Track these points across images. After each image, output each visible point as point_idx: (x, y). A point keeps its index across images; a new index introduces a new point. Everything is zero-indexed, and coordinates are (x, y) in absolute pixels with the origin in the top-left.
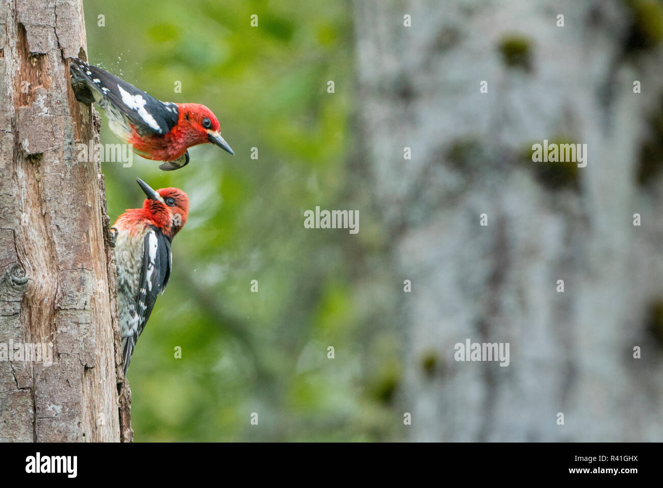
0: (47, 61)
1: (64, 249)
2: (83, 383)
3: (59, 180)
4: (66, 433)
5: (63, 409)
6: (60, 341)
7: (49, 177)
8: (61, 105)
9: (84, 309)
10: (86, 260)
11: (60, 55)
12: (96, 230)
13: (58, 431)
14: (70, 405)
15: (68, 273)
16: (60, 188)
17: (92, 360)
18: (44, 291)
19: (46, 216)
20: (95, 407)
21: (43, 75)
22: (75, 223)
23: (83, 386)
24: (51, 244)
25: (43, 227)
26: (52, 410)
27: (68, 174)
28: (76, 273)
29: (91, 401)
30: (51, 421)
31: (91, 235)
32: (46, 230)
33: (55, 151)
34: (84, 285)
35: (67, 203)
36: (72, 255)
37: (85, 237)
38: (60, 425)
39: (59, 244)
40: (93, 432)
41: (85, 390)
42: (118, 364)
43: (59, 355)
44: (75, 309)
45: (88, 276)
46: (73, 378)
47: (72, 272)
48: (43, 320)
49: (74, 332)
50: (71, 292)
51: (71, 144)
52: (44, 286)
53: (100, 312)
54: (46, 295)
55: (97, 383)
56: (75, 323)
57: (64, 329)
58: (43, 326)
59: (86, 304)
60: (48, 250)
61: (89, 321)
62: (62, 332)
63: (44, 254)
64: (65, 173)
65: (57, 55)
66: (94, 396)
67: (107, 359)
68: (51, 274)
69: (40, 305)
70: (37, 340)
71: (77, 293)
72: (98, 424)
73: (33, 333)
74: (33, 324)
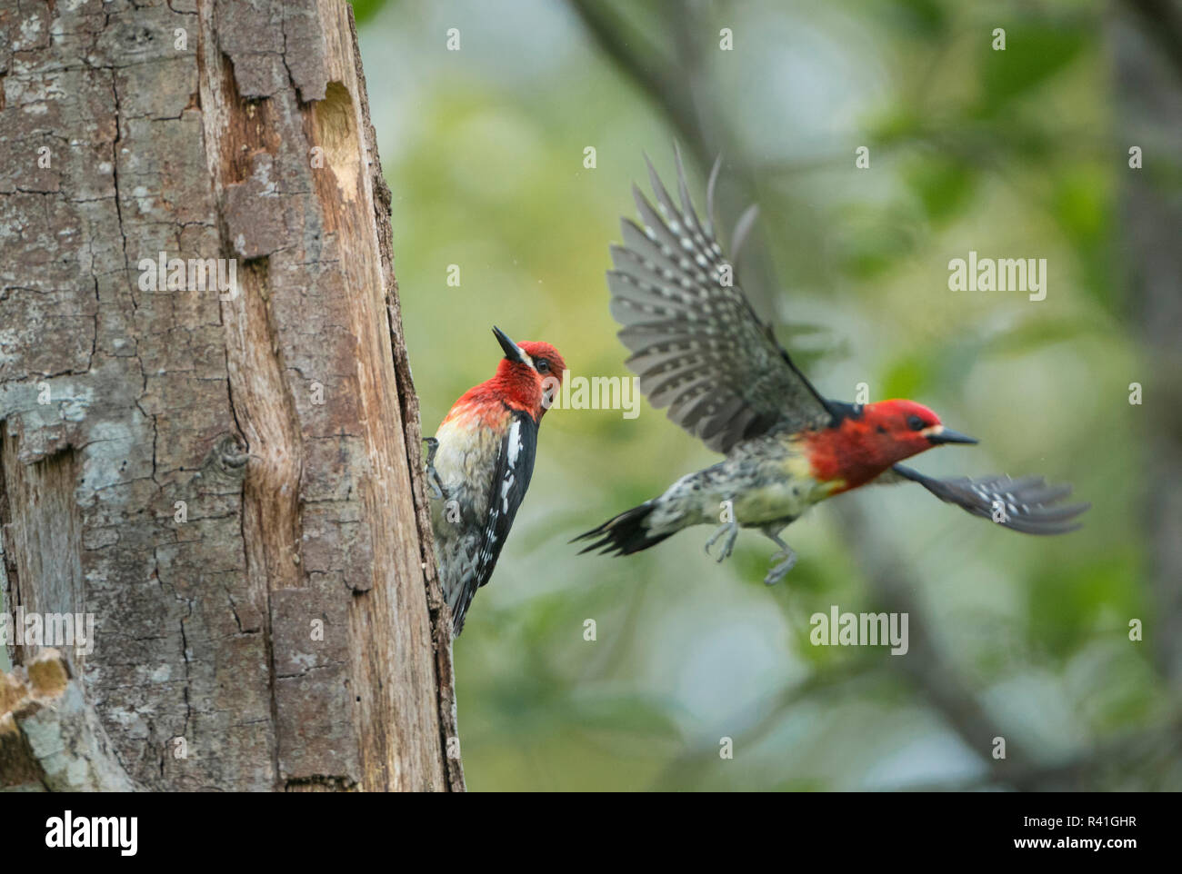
0: (271, 109)
1: (312, 406)
2: (353, 616)
3: (298, 297)
4: (325, 698)
5: (319, 660)
6: (310, 553)
7: (281, 293)
8: (298, 177)
9: (348, 499)
10: (348, 421)
11: (294, 98)
12: (373, 370)
13: (310, 697)
14: (329, 652)
15: (318, 445)
16: (300, 309)
17: (365, 581)
18: (280, 473)
19: (280, 355)
20: (377, 653)
21: (267, 133)
22: (329, 364)
23: (354, 622)
24: (289, 400)
25: (276, 374)
26: (298, 662)
27: (314, 286)
28: (330, 444)
29: (371, 642)
30: (299, 682)
31: (363, 380)
32: (281, 377)
33: (290, 252)
34: (345, 461)
35: (313, 332)
36: (324, 415)
37: (347, 384)
38: (315, 687)
39: (301, 398)
40: (375, 694)
41: (358, 627)
42: (429, 578)
43: (308, 574)
44: (331, 500)
45: (353, 447)
46: (334, 611)
47: (324, 443)
48: (281, 520)
49: (331, 538)
50: (325, 474)
51: (317, 238)
52: (280, 466)
53: (382, 501)
54: (283, 480)
55: (380, 615)
56: (334, 522)
57: (315, 534)
58: (281, 531)
59: (350, 491)
60: (285, 410)
61: (357, 518)
62: (311, 538)
63: (278, 416)
64: (308, 286)
65: (289, 99)
66: (375, 637)
67: (398, 574)
68: (290, 448)
69: (275, 496)
70: (272, 552)
71: (334, 476)
72: (384, 681)
73: (266, 541)
74: (265, 528)
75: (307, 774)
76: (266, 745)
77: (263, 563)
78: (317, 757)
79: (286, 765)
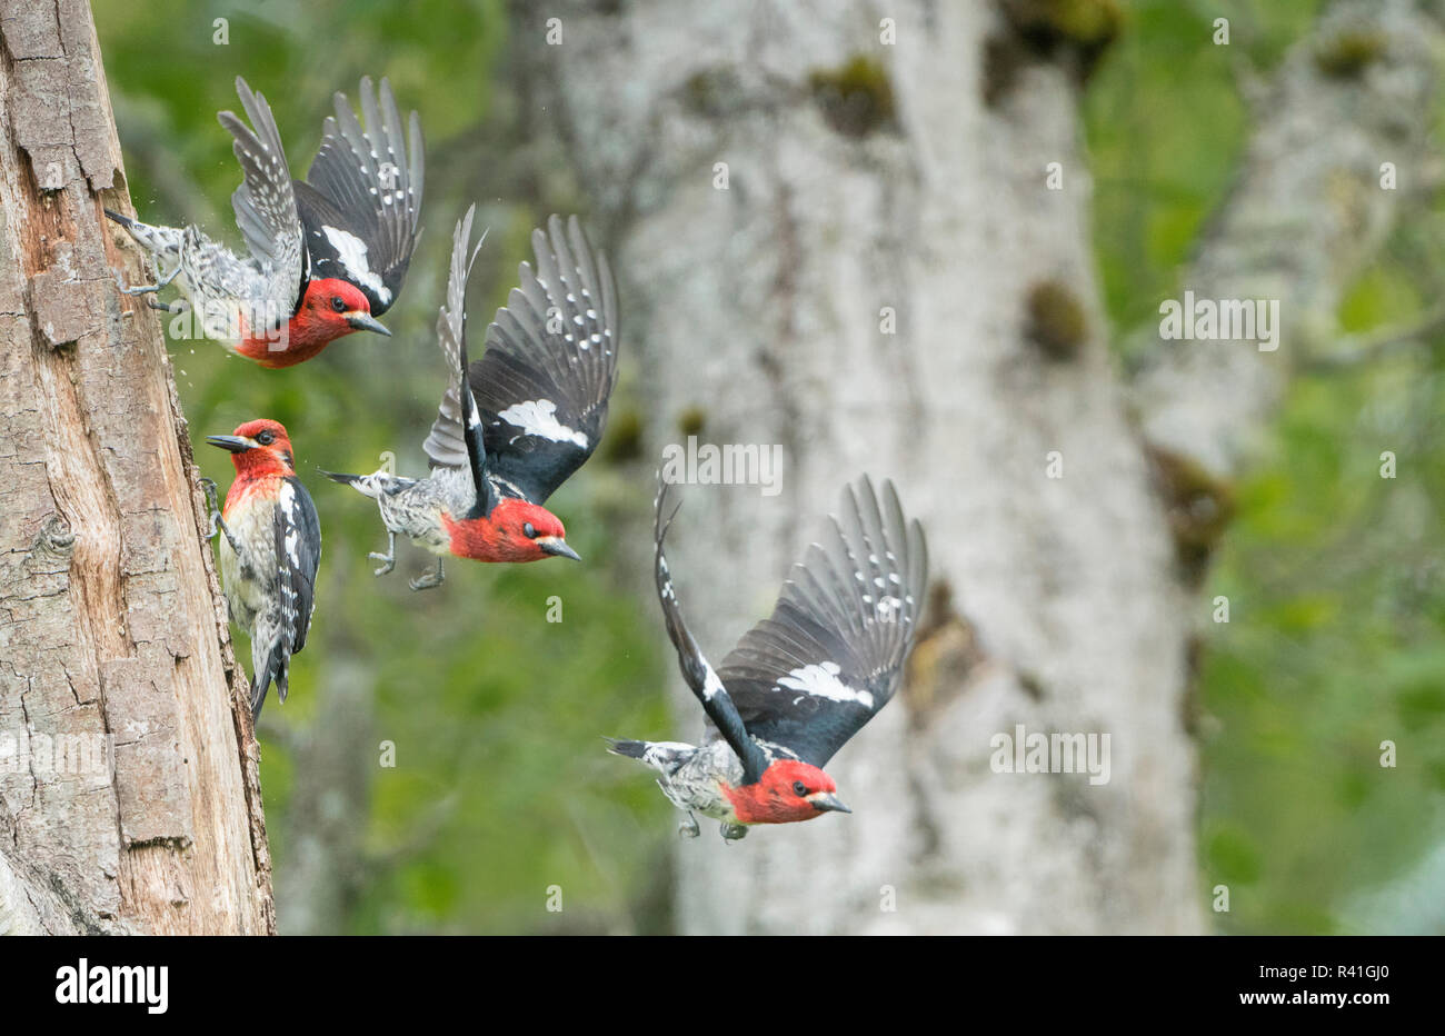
0: (67, 199)
1: (125, 483)
2: (175, 681)
3: (105, 378)
4: (159, 762)
5: (150, 726)
6: (134, 623)
7: (90, 375)
8: (95, 263)
9: (165, 570)
10: (158, 496)
11: (87, 187)
12: (169, 446)
13: (146, 761)
14: (159, 719)
15: (136, 520)
16: (108, 390)
17: (186, 647)
18: (102, 549)
19: (93, 436)
20: (197, 716)
21: (63, 222)
22: (137, 442)
23: (176, 687)
24: (105, 477)
25: (89, 453)
26: (133, 730)
27: (119, 366)
28: (146, 517)
29: (191, 708)
30: (134, 748)
31: (162, 454)
32: (95, 456)
33: (94, 335)
34: (159, 534)
35: (120, 411)
36: (138, 490)
37: (154, 460)
38: (149, 752)
39: (116, 476)
40: (198, 754)
41: (180, 691)
42: (224, 641)
43: (135, 645)
44: (151, 572)
45: (165, 520)
46: (161, 678)
47: (140, 517)
48: (105, 594)
49: (153, 608)
50: (144, 548)
51: (116, 320)
52: (100, 542)
53: (188, 571)
54: (105, 556)
55: (196, 679)
56: (154, 593)
57: (139, 605)
58: (105, 604)
59: (166, 563)
60: (101, 488)
61: (174, 588)
62: (135, 609)
63: (95, 494)
64: (113, 367)
65: (82, 188)
66: (194, 700)
67: (206, 639)
68: (109, 524)
69: (98, 572)
70: (99, 626)
71: (152, 548)
72: (205, 743)
73: (92, 615)
74: (91, 603)
75: (149, 837)
76: (110, 811)
77: (90, 636)
78: (157, 820)
79: (128, 829)
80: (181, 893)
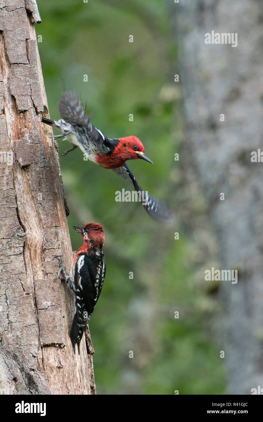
0: (28, 114)
1: (46, 216)
2: (61, 288)
3: (40, 179)
4: (54, 316)
5: (51, 304)
6: (47, 266)
7: (35, 177)
8: (37, 138)
9: (59, 248)
10: (57, 222)
11: (35, 111)
12: (61, 205)
13: (50, 316)
14: (55, 301)
16: (41, 183)
18: (37, 239)
19: (35, 199)
20: (68, 301)
21: (27, 122)
22: (50, 202)
23: (61, 290)
24: (39, 214)
25: (33, 205)
26: (45, 304)
27: (44, 175)
28: (53, 229)
29: (66, 298)
30: (46, 311)
31: (58, 208)
32: (35, 207)
33: (36, 163)
34: (57, 235)
35: (45, 191)
36: (50, 219)
37: (56, 209)
38: (51, 313)
39: (42, 214)
40: (68, 315)
41: (62, 292)
43: (47, 274)
44: (54, 248)
45: (59, 230)
46: (56, 287)
47: (50, 229)
48: (37, 255)
49: (54, 261)
50: (51, 240)
51: (44, 158)
52: (37, 237)
53: (67, 249)
54: (38, 242)
56: (54, 256)
57: (49, 260)
58: (37, 259)
59: (59, 245)
60: (37, 218)
61: (61, 255)
62: (47, 261)
63: (35, 220)
65: (33, 111)
68: (40, 231)
69: (35, 248)
70: (35, 267)
71: (54, 240)
72: (70, 311)
73: (33, 263)
74: (32, 258)
75: (50, 343)
76: (35, 333)
77: (32, 270)
78: (53, 337)
79: (42, 340)
80: (61, 364)
